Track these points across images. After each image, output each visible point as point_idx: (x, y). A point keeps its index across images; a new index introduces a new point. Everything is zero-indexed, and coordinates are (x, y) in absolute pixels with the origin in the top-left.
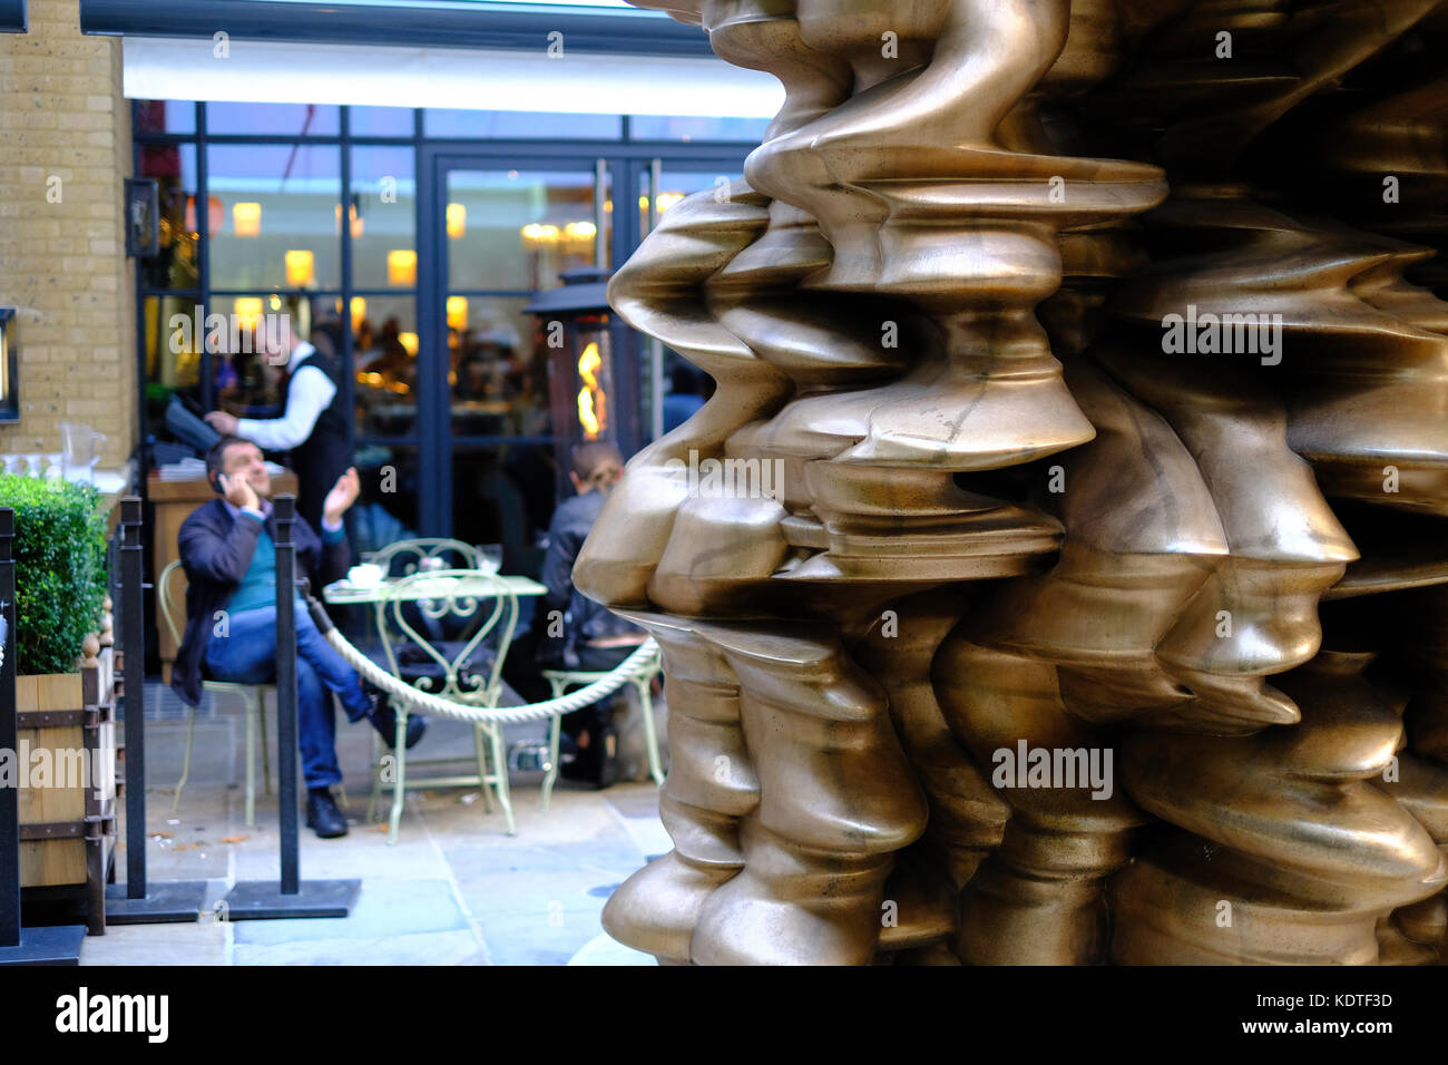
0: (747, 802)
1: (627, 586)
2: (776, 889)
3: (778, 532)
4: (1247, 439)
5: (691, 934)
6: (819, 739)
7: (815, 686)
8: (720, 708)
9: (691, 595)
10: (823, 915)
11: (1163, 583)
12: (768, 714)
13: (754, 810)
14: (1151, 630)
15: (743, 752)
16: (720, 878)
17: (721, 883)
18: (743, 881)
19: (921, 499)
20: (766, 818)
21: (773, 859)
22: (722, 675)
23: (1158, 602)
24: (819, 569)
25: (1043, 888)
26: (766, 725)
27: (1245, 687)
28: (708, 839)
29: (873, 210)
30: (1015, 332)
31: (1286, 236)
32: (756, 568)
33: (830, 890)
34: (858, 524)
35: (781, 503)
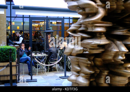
0: (80, 70)
1: (69, 54)
2: (83, 77)
3: (83, 50)
4: (119, 43)
5: (76, 80)
6: (86, 65)
7: (87, 61)
8: (77, 63)
9: (75, 54)
10: (86, 78)
12: (82, 64)
13: (81, 71)
14: (112, 56)
15: (79, 66)
16: (78, 76)
18: (80, 76)
21: (83, 75)
22: (78, 61)
23: (113, 54)
24: (87, 52)
28: (76, 73)
29: (92, 25)
30: (102, 35)
31: (121, 28)
32: (81, 52)
33: (87, 77)
34: (90, 49)
35: (83, 47)
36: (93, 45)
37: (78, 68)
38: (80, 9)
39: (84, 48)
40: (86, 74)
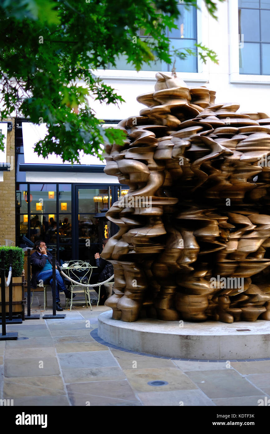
0: (124, 285)
1: (108, 256)
2: (128, 297)
3: (128, 247)
4: (189, 234)
5: (116, 304)
6: (134, 275)
7: (133, 267)
8: (121, 273)
9: (117, 257)
10: (134, 300)
11: (176, 252)
12: (127, 272)
13: (125, 286)
14: (176, 259)
15: (124, 279)
16: (120, 296)
17: (121, 297)
18: (124, 296)
19: (145, 242)
20: (127, 287)
21: (128, 293)
22: (121, 268)
23: (176, 255)
24: (133, 252)
25: (165, 296)
26: (127, 274)
27: (186, 266)
28: (119, 292)
30: (158, 220)
31: (194, 207)
32: (125, 252)
33: (135, 297)
34: (138, 246)
35: (128, 243)
36: (139, 239)
37: (122, 282)
38: (122, 176)
39: (130, 244)
40: (134, 291)
